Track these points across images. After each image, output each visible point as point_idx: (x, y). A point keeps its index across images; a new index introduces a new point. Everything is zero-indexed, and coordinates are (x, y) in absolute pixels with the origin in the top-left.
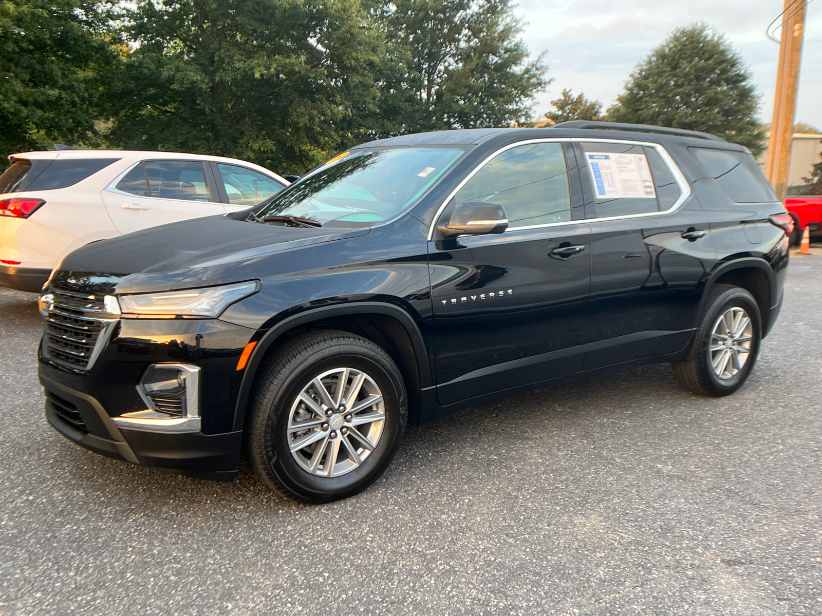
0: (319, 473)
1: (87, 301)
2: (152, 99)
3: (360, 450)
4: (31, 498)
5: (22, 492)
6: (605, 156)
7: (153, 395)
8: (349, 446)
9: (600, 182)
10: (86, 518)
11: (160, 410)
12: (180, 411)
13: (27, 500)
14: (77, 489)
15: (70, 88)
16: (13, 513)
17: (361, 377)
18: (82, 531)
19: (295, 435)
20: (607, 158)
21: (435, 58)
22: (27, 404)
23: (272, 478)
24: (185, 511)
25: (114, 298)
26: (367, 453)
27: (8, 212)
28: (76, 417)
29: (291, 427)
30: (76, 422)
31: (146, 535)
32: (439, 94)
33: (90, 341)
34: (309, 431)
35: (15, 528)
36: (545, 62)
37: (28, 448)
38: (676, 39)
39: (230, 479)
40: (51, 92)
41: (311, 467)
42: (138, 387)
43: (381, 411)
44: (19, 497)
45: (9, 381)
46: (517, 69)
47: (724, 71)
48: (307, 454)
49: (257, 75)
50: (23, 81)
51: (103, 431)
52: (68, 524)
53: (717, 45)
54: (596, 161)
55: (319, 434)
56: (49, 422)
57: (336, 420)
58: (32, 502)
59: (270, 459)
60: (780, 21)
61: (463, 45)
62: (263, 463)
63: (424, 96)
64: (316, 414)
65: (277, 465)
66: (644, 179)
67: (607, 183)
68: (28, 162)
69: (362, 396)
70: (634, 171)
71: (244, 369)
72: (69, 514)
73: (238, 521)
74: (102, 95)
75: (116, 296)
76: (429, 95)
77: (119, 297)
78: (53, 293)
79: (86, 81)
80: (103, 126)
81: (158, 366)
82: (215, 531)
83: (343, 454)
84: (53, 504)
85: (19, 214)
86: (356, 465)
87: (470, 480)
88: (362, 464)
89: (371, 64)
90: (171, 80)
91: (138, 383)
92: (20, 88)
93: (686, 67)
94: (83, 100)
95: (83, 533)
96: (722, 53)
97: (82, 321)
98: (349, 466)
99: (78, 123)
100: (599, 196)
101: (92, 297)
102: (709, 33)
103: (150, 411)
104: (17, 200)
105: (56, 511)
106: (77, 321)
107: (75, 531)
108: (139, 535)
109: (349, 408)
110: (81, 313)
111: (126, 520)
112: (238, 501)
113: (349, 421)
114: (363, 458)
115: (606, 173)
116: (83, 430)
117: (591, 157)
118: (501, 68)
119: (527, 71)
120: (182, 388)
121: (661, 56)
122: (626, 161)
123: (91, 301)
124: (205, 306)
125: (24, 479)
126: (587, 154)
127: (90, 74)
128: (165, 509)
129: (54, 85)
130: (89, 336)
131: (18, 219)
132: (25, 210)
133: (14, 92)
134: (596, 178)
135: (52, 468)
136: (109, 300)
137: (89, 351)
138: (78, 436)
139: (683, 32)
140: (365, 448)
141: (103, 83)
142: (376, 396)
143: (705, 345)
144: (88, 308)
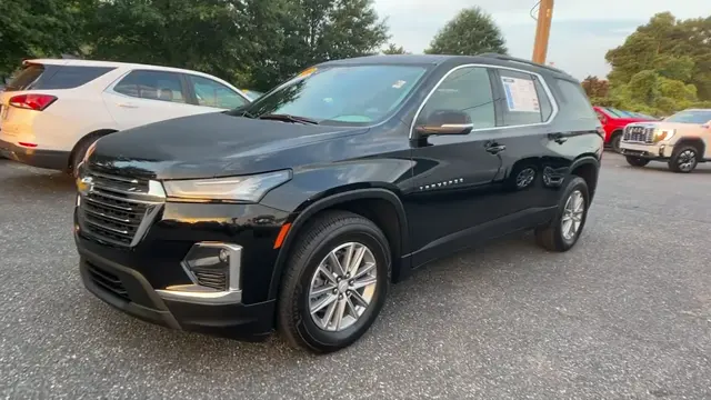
0: (329, 328)
1: (129, 185)
2: (121, 32)
3: (357, 307)
4: (74, 357)
5: (65, 351)
7: (197, 271)
8: (351, 305)
9: (511, 99)
10: (130, 376)
11: (205, 284)
12: (224, 285)
13: (71, 359)
14: (115, 346)
15: (62, 18)
16: (60, 374)
17: (362, 250)
18: (130, 391)
19: (313, 300)
21: (317, 15)
22: (53, 262)
23: (296, 336)
24: (218, 365)
25: (159, 183)
26: (363, 309)
27: (25, 105)
28: (118, 287)
29: (313, 293)
30: (116, 291)
31: (190, 393)
32: (320, 41)
33: (133, 221)
34: (324, 295)
35: (65, 391)
36: (387, 24)
37: (62, 305)
38: (463, 16)
39: (262, 340)
40: (49, 19)
41: (324, 324)
42: (183, 264)
43: (374, 276)
44: (62, 357)
45: (34, 242)
46: (371, 27)
47: (490, 38)
48: (321, 314)
49: (202, 18)
50: (26, 10)
51: (147, 300)
52: (114, 383)
53: (486, 21)
55: (332, 298)
56: (86, 287)
57: (343, 284)
58: (76, 361)
59: (296, 321)
60: (538, 7)
61: (335, 8)
62: (290, 325)
63: (309, 40)
64: (329, 280)
65: (301, 326)
68: (41, 66)
69: (362, 265)
71: (279, 248)
72: (113, 372)
73: (266, 373)
74: (86, 26)
75: (161, 181)
76: (313, 39)
77: (165, 183)
78: (92, 176)
79: (74, 15)
80: (86, 49)
81: (202, 244)
82: (250, 385)
83: (347, 311)
84: (96, 362)
85: (34, 106)
86: (355, 320)
87: (434, 326)
88: (360, 318)
89: (279, 16)
90: (139, 18)
91: (182, 260)
92: (25, 14)
93: (468, 34)
94: (73, 26)
95: (130, 393)
96: (490, 26)
97: (125, 202)
98: (350, 321)
99: (69, 45)
101: (135, 181)
102: (482, 13)
103: (195, 285)
104: (32, 96)
105: (100, 370)
106: (119, 202)
107: (122, 391)
108: (183, 393)
109: (353, 275)
110: (125, 196)
111: (167, 377)
112: (259, 353)
113: (351, 285)
114: (360, 313)
116: (126, 299)
118: (358, 25)
119: (376, 29)
120: (224, 265)
121: (453, 25)
123: (134, 185)
124: (246, 192)
125: (64, 337)
126: (503, 78)
127: (76, 10)
128: (199, 364)
129: (51, 14)
130: (133, 216)
131: (33, 111)
132: (41, 104)
133: (20, 17)
135: (88, 324)
136: (153, 184)
137: (132, 229)
138: (120, 304)
139: (467, 12)
140: (361, 305)
141: (86, 17)
142: (372, 264)
143: (560, 217)
144: (130, 191)
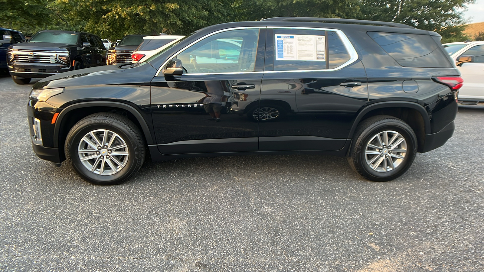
6: (290, 36)
20: (292, 37)
54: (282, 39)
66: (317, 50)
67: (286, 52)
70: (312, 45)
100: (277, 59)
115: (288, 46)
117: (278, 37)
122: (307, 39)
134: (278, 49)
